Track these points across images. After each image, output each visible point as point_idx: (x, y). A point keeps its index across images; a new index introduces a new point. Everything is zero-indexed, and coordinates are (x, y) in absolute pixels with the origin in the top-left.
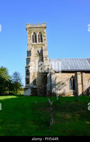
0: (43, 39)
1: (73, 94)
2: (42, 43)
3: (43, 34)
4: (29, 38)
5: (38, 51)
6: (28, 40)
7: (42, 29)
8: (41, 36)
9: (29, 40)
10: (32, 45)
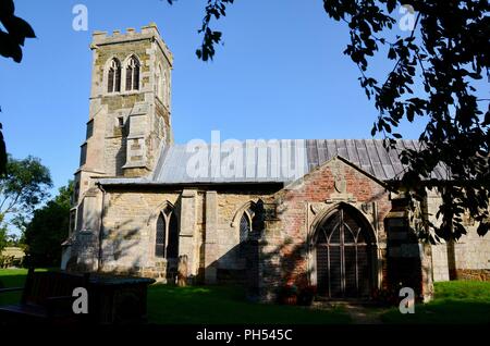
0: (141, 79)
1: (165, 272)
2: (136, 91)
3: (141, 63)
4: (96, 78)
5: (121, 119)
6: (94, 86)
7: (141, 44)
8: (137, 69)
9: (97, 84)
10: (105, 100)
